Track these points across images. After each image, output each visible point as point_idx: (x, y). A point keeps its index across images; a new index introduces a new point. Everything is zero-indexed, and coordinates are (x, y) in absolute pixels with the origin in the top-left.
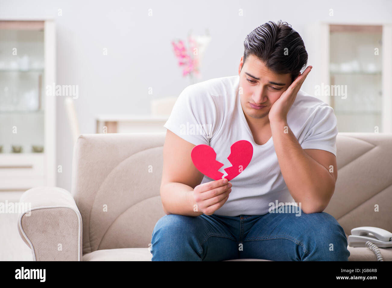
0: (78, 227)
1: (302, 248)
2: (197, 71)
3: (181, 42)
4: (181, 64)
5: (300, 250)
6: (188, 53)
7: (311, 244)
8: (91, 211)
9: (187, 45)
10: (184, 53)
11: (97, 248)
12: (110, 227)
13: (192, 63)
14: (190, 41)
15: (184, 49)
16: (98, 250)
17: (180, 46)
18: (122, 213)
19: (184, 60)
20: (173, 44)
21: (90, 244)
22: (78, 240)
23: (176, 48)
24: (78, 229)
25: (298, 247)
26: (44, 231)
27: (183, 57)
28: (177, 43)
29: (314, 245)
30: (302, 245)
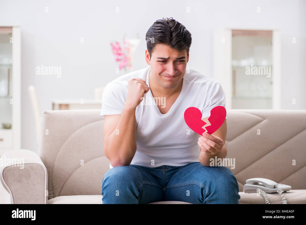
0: (45, 178)
1: (205, 191)
2: (130, 66)
3: (117, 43)
4: (118, 60)
5: (204, 192)
6: (123, 51)
7: (212, 187)
8: (53, 168)
9: (122, 46)
10: (120, 52)
11: (58, 195)
12: (67, 179)
13: (126, 59)
14: (124, 42)
15: (120, 49)
16: (59, 196)
17: (117, 47)
18: (76, 169)
19: (120, 57)
20: (112, 44)
21: (53, 192)
22: (44, 188)
23: (114, 48)
24: (44, 179)
25: (202, 189)
26: (20, 181)
27: (120, 54)
28: (114, 44)
29: (213, 189)
30: (205, 188)
